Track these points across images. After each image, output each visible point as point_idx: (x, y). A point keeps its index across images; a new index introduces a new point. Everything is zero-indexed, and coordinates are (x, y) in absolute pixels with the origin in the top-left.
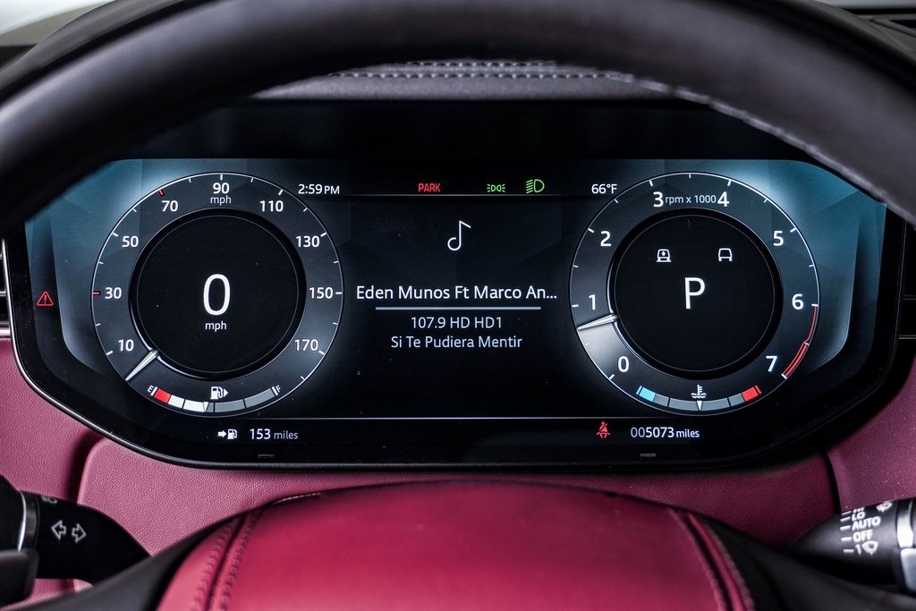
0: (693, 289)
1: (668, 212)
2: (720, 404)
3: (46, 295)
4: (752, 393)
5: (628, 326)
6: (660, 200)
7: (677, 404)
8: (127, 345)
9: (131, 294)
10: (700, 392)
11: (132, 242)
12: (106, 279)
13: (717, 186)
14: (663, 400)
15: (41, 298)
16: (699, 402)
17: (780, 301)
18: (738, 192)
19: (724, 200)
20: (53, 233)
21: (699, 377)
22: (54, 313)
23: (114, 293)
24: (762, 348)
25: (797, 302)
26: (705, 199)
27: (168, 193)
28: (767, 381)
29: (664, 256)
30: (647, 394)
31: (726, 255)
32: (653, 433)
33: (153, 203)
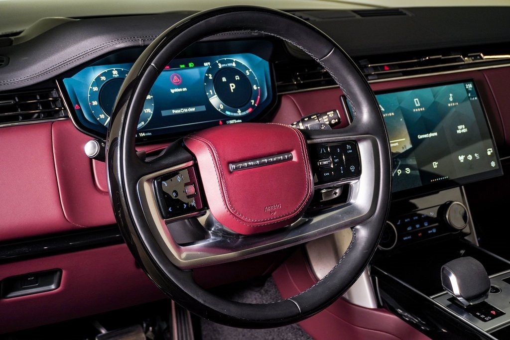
0: (232, 86)
1: (223, 68)
2: (244, 113)
3: (77, 105)
4: (250, 110)
5: (221, 97)
6: (220, 66)
7: (235, 114)
8: (102, 116)
9: (99, 102)
10: (239, 111)
11: (96, 89)
12: (92, 99)
13: (232, 61)
14: (232, 114)
15: (76, 107)
16: (239, 113)
17: (251, 88)
18: (236, 62)
19: (234, 65)
20: (75, 89)
21: (239, 107)
22: (80, 110)
23: (95, 103)
24: (250, 99)
25: (255, 87)
26: (230, 65)
27: (102, 75)
28: (253, 107)
29: (224, 79)
30: (228, 113)
31: (237, 78)
32: (231, 122)
33: (98, 78)
